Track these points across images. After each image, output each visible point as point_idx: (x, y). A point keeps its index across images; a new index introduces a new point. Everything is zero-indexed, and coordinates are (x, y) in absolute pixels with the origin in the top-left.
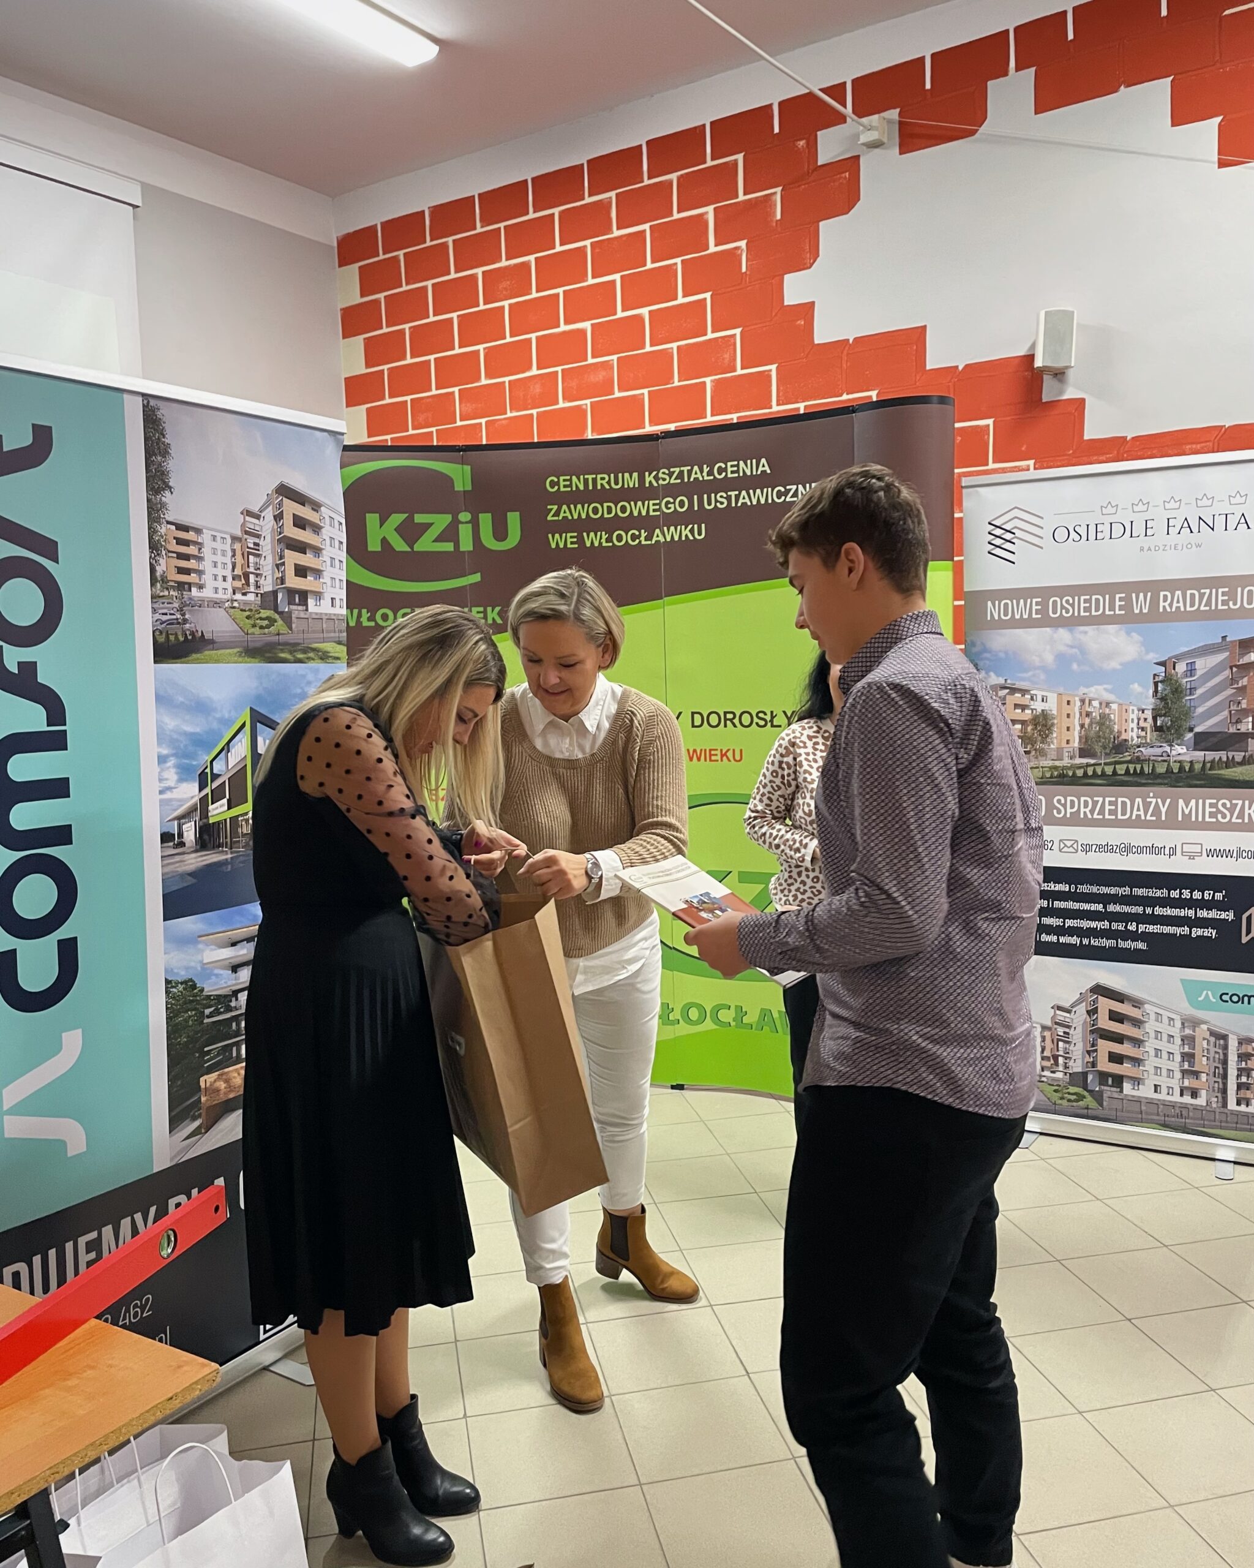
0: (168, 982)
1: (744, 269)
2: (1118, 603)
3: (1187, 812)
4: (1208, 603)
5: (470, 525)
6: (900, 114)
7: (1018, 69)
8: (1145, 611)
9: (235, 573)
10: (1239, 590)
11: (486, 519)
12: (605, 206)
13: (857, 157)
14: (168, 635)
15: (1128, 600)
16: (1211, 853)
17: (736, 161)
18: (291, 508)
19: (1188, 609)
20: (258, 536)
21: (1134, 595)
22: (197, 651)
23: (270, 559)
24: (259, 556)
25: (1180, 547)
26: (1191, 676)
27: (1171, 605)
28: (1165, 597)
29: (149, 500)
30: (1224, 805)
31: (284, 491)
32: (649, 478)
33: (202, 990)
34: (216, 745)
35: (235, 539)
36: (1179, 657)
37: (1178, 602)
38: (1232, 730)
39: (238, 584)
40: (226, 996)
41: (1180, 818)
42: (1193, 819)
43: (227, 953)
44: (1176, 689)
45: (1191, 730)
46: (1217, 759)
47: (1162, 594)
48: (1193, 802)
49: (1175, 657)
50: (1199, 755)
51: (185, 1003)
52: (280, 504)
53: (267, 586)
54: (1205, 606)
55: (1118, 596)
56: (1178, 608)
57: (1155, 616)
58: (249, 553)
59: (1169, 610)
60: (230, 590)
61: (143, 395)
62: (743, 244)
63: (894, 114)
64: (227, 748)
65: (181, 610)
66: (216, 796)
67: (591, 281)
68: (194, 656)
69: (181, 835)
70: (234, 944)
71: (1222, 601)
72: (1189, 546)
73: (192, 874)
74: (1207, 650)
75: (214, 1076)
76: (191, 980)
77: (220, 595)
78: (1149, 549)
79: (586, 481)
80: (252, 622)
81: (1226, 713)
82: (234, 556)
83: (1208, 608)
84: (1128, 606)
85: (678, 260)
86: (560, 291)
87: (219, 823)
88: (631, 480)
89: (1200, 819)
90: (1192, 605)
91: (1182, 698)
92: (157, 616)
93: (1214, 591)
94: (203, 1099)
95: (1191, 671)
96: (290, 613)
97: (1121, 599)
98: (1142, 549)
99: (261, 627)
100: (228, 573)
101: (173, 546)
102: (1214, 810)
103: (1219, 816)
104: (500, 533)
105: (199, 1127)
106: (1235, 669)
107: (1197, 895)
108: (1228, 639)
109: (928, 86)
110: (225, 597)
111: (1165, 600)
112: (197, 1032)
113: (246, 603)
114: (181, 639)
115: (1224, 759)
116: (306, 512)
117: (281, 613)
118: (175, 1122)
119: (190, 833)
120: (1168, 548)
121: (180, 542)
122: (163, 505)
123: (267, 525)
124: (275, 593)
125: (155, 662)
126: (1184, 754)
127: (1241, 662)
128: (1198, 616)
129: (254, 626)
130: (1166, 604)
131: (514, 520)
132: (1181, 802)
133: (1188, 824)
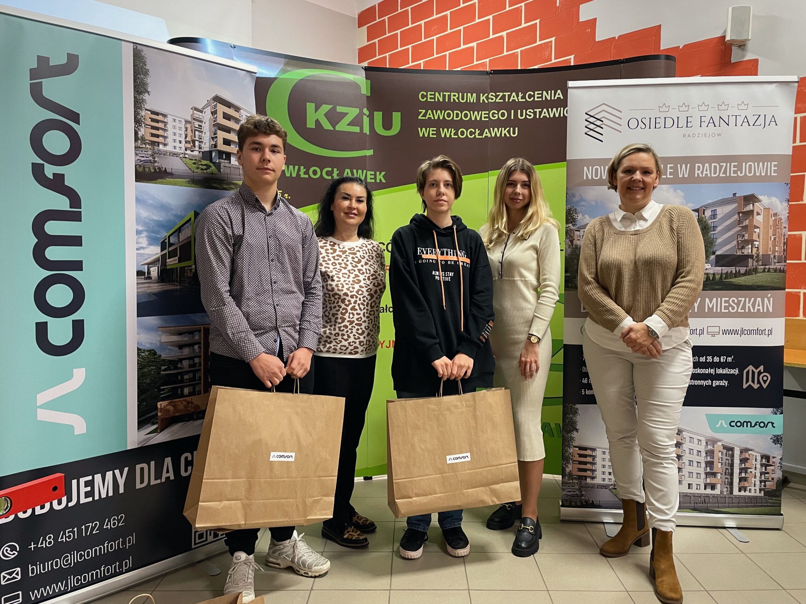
0: (138, 349)
2: (669, 171)
3: (711, 306)
4: (725, 172)
8: (686, 176)
9: (187, 139)
10: (744, 164)
15: (675, 169)
16: (725, 332)
18: (222, 109)
19: (713, 175)
20: (201, 122)
21: (679, 165)
22: (162, 178)
24: (201, 132)
25: (708, 135)
26: (714, 218)
27: (702, 173)
28: (699, 167)
30: (733, 301)
31: (217, 98)
33: (160, 356)
35: (187, 122)
36: (707, 207)
37: (707, 171)
38: (739, 253)
39: (189, 146)
40: (175, 361)
41: (706, 311)
42: (715, 311)
43: (177, 338)
44: (705, 227)
45: (714, 253)
46: (729, 272)
47: (697, 165)
48: (715, 299)
49: (704, 206)
50: (719, 269)
53: (206, 147)
54: (723, 174)
55: (669, 166)
56: (706, 175)
57: (692, 179)
58: (195, 130)
59: (701, 176)
60: (184, 148)
61: (134, 43)
64: (179, 230)
68: (161, 180)
70: (180, 334)
71: (734, 170)
72: (714, 135)
73: (155, 294)
74: (724, 202)
75: (166, 402)
76: (153, 350)
77: (177, 150)
78: (689, 136)
80: (196, 166)
81: (735, 243)
82: (186, 130)
83: (724, 175)
84: (675, 172)
87: (172, 269)
89: (719, 311)
90: (715, 173)
91: (709, 233)
93: (728, 164)
94: (159, 414)
95: (714, 216)
96: (220, 163)
97: (671, 168)
98: (684, 136)
100: (183, 139)
101: (149, 122)
102: (727, 304)
103: (730, 308)
105: (156, 429)
106: (741, 215)
107: (716, 359)
108: (737, 195)
110: (181, 151)
111: (699, 170)
112: (156, 378)
113: (193, 156)
115: (734, 272)
116: (229, 111)
117: (214, 163)
118: (141, 424)
119: (155, 273)
120: (700, 135)
121: (154, 120)
122: (144, 101)
124: (211, 152)
125: (136, 181)
126: (710, 269)
127: (745, 210)
128: (719, 180)
129: (198, 168)
130: (699, 172)
132: (707, 300)
133: (711, 314)
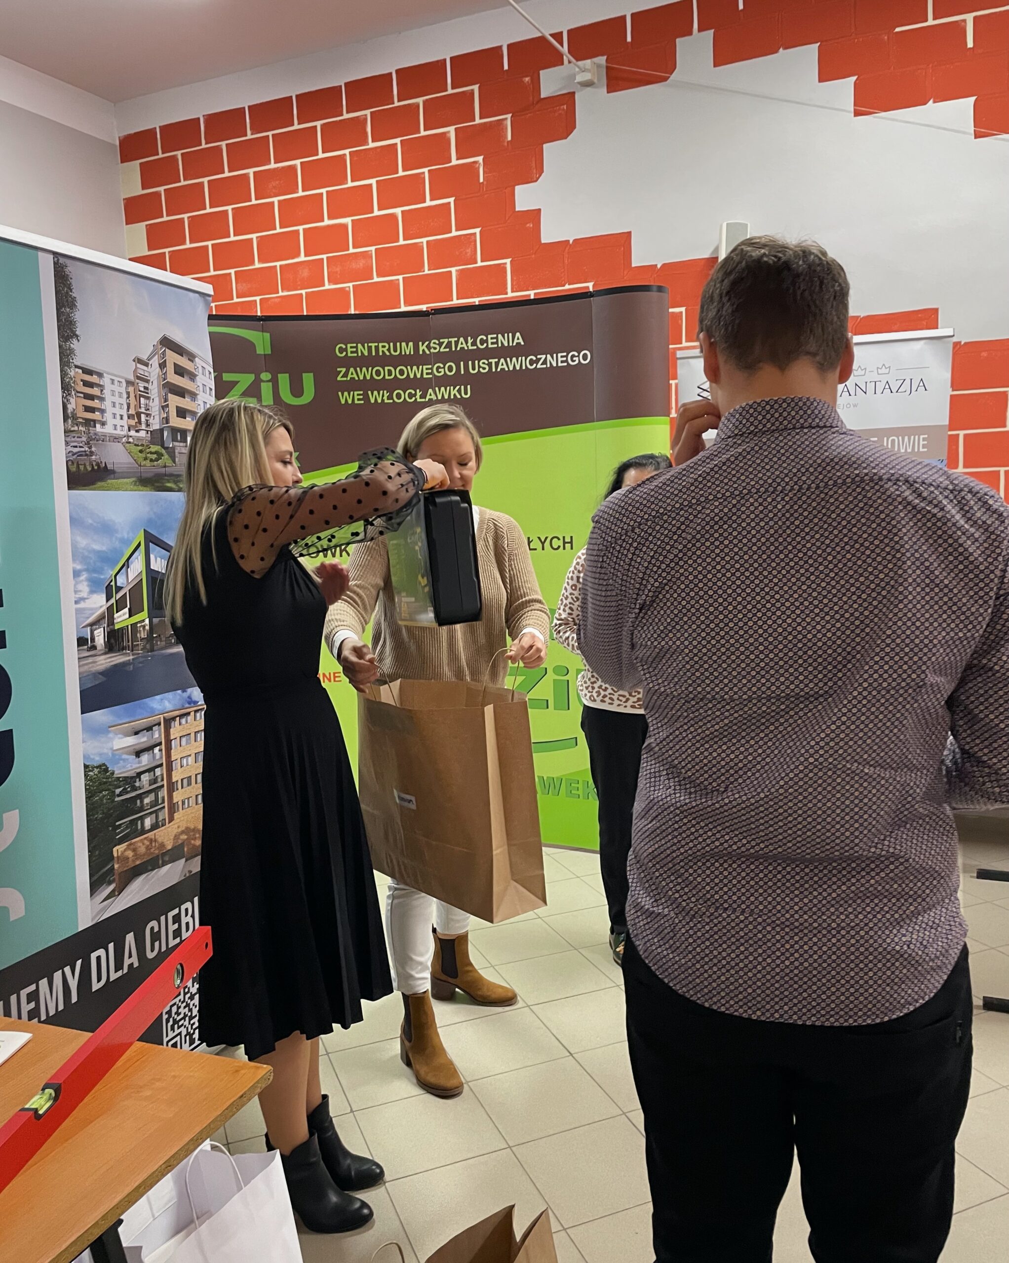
0: (86, 767)
1: (481, 180)
5: (270, 384)
6: (607, 60)
7: (700, 30)
9: (130, 412)
11: (284, 379)
12: (361, 122)
13: (574, 93)
14: (78, 465)
17: (473, 91)
18: (172, 357)
20: (148, 381)
22: (102, 479)
23: (157, 401)
24: (148, 398)
29: (60, 347)
31: (166, 342)
32: (422, 348)
33: (113, 773)
34: (118, 562)
35: (129, 383)
39: (133, 422)
40: (132, 778)
43: (131, 741)
51: (100, 784)
52: (164, 353)
53: (156, 424)
58: (140, 396)
61: (55, 254)
62: (480, 159)
63: (602, 60)
64: (126, 564)
65: (88, 443)
66: (120, 605)
67: (350, 184)
68: (100, 484)
69: (93, 639)
70: (136, 733)
73: (102, 673)
75: (123, 846)
76: (104, 765)
77: (118, 432)
79: (370, 348)
80: (144, 455)
82: (129, 397)
85: (426, 170)
86: (324, 191)
87: (122, 629)
88: (407, 349)
92: (70, 449)
94: (116, 866)
99: (151, 460)
100: (125, 413)
101: (81, 387)
104: (297, 389)
105: (113, 891)
109: (629, 39)
110: (123, 433)
112: (109, 809)
113: (139, 439)
114: (89, 469)
116: (183, 362)
117: (167, 449)
118: (95, 886)
119: (100, 639)
121: (86, 384)
122: (72, 351)
123: (153, 371)
124: (161, 431)
125: (69, 488)
129: (146, 459)
131: (308, 379)
